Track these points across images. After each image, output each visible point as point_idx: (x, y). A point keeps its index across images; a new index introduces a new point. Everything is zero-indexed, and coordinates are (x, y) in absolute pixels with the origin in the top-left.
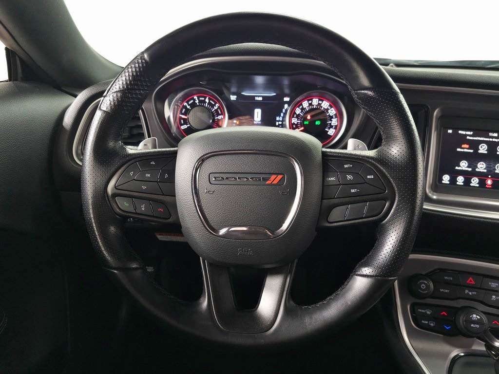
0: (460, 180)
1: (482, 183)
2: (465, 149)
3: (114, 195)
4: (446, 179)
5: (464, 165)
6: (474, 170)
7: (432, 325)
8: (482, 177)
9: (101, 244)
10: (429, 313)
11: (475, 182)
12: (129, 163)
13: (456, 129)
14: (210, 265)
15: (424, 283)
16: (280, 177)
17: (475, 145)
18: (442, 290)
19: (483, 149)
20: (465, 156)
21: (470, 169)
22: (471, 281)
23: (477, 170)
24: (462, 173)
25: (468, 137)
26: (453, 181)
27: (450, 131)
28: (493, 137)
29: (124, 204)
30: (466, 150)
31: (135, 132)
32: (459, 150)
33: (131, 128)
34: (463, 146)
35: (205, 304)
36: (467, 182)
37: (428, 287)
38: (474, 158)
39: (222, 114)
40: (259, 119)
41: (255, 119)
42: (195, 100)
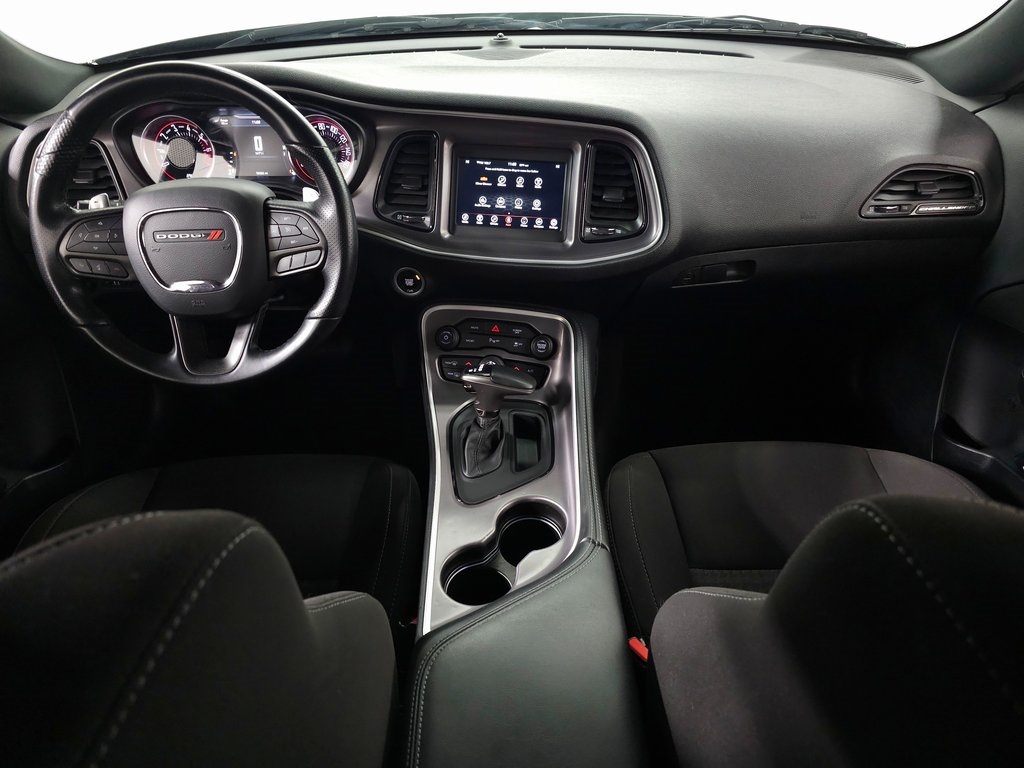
0: (480, 218)
1: (502, 221)
2: (484, 182)
3: (68, 257)
4: (465, 218)
5: (483, 202)
6: (493, 206)
7: (457, 376)
8: (501, 213)
9: (64, 304)
10: (453, 364)
11: (494, 220)
12: (72, 229)
13: (473, 160)
14: (179, 320)
15: (448, 334)
16: (219, 232)
17: (493, 177)
18: (467, 341)
19: (502, 182)
20: (483, 191)
21: (489, 206)
22: (495, 329)
23: (497, 206)
24: (482, 210)
25: (486, 169)
26: (472, 220)
27: (468, 162)
28: (512, 167)
29: (79, 266)
30: (484, 184)
31: (102, 176)
32: (477, 183)
33: (96, 171)
34: (482, 179)
35: (175, 355)
36: (487, 220)
37: (451, 338)
38: (493, 192)
39: (210, 146)
40: (261, 149)
41: (257, 148)
42: (172, 129)
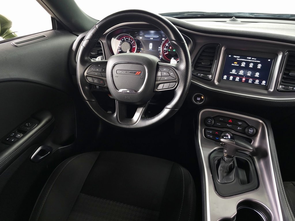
0: (231, 78)
1: (241, 80)
2: (236, 64)
3: (87, 76)
4: (225, 77)
5: (234, 72)
6: (238, 74)
7: (211, 137)
8: (241, 77)
10: (211, 132)
11: (237, 79)
12: (92, 65)
13: (232, 55)
15: (210, 120)
16: (140, 72)
17: (240, 62)
18: (217, 124)
19: (243, 64)
20: (235, 67)
21: (236, 73)
22: (230, 121)
23: (239, 74)
24: (233, 75)
25: (237, 59)
26: (228, 78)
27: (230, 56)
28: (248, 59)
29: (90, 80)
30: (235, 65)
31: (100, 52)
32: (232, 64)
33: (98, 51)
34: (235, 63)
36: (234, 79)
37: (211, 122)
38: (239, 68)
39: (135, 45)
40: (151, 48)
41: (150, 48)
42: (124, 39)
